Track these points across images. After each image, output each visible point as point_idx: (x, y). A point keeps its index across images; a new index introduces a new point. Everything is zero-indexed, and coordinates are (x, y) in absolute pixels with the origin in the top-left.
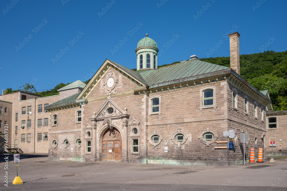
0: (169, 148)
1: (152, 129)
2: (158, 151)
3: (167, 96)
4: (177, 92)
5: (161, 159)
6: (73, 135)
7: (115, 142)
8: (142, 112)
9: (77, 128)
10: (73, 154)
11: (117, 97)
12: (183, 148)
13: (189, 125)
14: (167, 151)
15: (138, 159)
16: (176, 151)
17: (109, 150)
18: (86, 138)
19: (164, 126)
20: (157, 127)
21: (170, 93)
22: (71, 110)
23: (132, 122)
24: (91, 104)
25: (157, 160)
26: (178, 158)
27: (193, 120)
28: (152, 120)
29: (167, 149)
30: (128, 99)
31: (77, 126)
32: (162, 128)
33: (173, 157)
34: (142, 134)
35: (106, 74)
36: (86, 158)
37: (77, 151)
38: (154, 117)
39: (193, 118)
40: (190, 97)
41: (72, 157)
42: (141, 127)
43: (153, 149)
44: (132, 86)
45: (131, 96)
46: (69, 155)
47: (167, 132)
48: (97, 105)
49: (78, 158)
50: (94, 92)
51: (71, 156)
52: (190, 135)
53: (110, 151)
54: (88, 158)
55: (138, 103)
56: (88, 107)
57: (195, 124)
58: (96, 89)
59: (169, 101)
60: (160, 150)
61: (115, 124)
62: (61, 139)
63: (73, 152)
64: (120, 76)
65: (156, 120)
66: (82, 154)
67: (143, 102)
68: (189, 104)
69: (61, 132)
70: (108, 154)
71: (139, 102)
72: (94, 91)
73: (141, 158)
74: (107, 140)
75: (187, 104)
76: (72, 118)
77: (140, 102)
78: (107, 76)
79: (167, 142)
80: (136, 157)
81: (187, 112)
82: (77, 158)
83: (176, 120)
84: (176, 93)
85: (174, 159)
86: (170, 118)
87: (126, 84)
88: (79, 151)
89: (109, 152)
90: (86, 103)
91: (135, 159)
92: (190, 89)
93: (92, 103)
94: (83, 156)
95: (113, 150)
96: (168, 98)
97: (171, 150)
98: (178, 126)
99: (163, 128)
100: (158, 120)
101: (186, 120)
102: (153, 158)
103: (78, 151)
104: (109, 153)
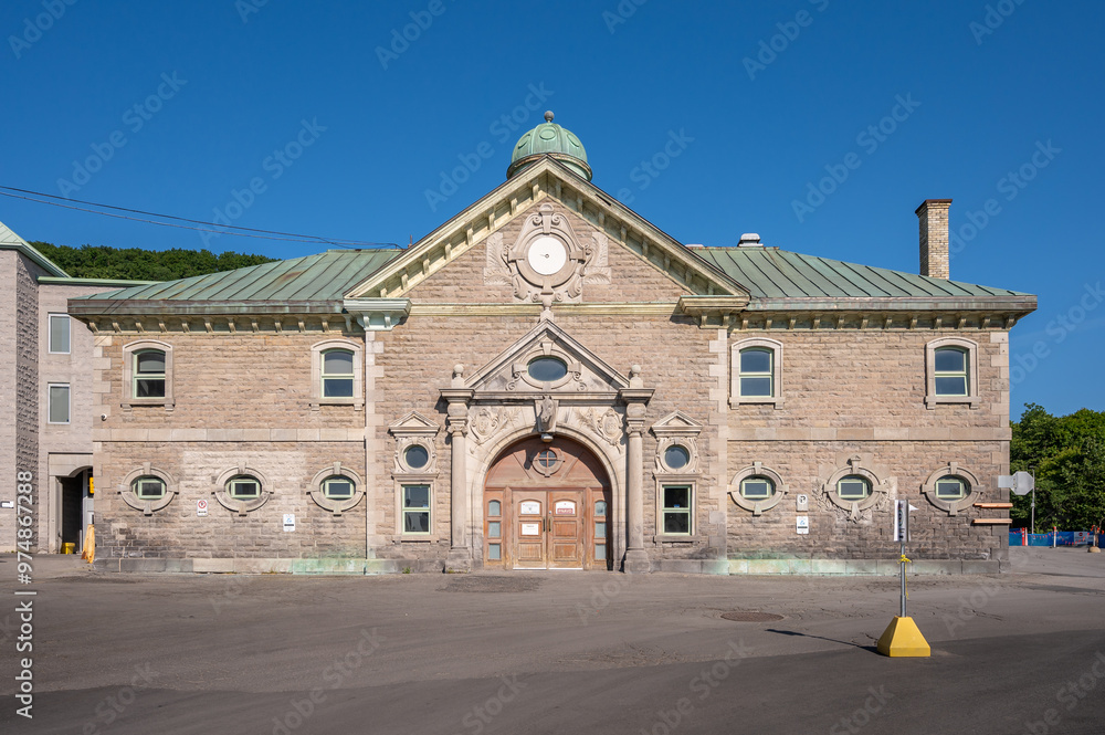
0: (815, 521)
1: (745, 455)
2: (769, 531)
3: (806, 345)
4: (843, 339)
5: (781, 558)
6: (295, 453)
7: (556, 493)
8: (711, 390)
9: (324, 427)
10: (291, 541)
11: (581, 319)
12: (866, 522)
13: (889, 449)
14: (806, 531)
15: (691, 557)
16: (839, 531)
17: (524, 526)
18: (398, 470)
19: (795, 448)
20: (767, 448)
21: (816, 339)
22: (275, 340)
23: (667, 423)
24: (431, 328)
25: (766, 561)
26: (848, 554)
27: (904, 433)
28: (745, 423)
29: (807, 525)
30: (643, 335)
31: (323, 418)
32: (785, 452)
33: (828, 551)
34: (713, 470)
35: (522, 217)
36: (398, 557)
37: (322, 530)
38: (753, 414)
39: (906, 430)
40: (893, 363)
41: (292, 553)
42: (707, 442)
43: (750, 522)
44: (662, 288)
45: (655, 324)
46: (261, 547)
47: (806, 466)
48: (469, 337)
49: (334, 561)
50: (447, 281)
51: (284, 553)
52: (893, 480)
53: (532, 529)
54: (411, 556)
55: (693, 354)
56: (409, 337)
57: (908, 448)
58: (459, 269)
59: (813, 363)
60: (775, 525)
61: (574, 423)
62: (205, 471)
63: (296, 532)
64: (601, 240)
65: (763, 422)
66: (375, 539)
67: (715, 356)
68: (890, 383)
69: (202, 434)
70: (517, 540)
71: (697, 351)
72: (448, 275)
73: (706, 554)
74: (514, 485)
75: (882, 383)
76: (287, 376)
77: (703, 351)
78: (528, 226)
79: (805, 502)
80: (684, 549)
81: (880, 407)
82: (326, 560)
83: (842, 431)
84: (838, 342)
85: (830, 555)
86: (818, 423)
87: (628, 273)
88: (338, 530)
89: (524, 533)
90: (398, 321)
91: (675, 557)
92: (893, 336)
93: (437, 325)
94: (378, 549)
95: (545, 526)
96: (811, 354)
97: (821, 528)
98: (848, 448)
99: (791, 454)
100: (769, 426)
101: (878, 434)
102: (745, 555)
103: (330, 530)
104: (521, 537)
